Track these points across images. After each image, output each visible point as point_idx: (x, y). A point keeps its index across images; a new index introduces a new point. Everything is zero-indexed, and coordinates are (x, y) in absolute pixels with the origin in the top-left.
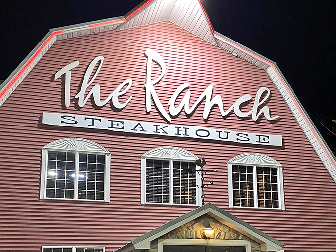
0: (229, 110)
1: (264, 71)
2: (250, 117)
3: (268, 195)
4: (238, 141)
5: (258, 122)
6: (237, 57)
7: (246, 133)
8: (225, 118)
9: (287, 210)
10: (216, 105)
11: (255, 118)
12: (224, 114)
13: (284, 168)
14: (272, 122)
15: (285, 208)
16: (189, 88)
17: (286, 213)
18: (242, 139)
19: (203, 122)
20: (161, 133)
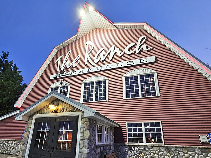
0: (122, 53)
1: (142, 29)
2: (135, 52)
3: (148, 90)
4: (128, 65)
5: (139, 53)
6: (127, 29)
7: (132, 61)
8: (121, 57)
9: (161, 96)
10: (116, 53)
11: (137, 52)
12: (120, 55)
13: (158, 73)
14: (148, 51)
15: (160, 95)
16: (104, 50)
17: (162, 98)
18: (131, 64)
19: (110, 61)
20: (90, 71)
